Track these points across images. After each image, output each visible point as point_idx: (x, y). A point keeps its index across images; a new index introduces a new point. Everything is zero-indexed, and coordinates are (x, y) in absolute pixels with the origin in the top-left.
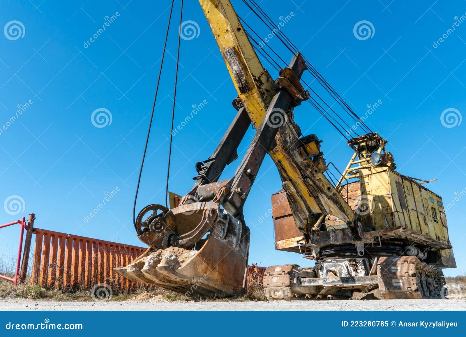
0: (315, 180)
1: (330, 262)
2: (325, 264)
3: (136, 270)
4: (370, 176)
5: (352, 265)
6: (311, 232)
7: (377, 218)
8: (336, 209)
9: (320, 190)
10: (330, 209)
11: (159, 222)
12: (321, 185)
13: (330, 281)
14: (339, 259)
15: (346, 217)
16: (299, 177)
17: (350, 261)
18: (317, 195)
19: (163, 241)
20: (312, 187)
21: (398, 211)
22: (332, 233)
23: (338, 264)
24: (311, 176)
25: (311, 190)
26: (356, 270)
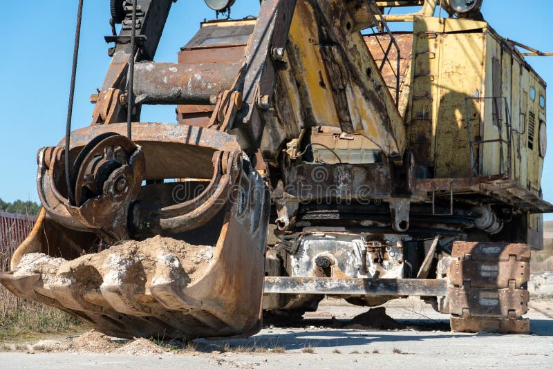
0: (346, 49)
1: (321, 239)
2: (307, 241)
3: (73, 283)
4: (439, 36)
5: (374, 248)
6: (286, 164)
7: (442, 144)
8: (376, 122)
9: (353, 77)
10: (361, 121)
11: (122, 178)
12: (356, 64)
13: (333, 286)
14: (345, 233)
15: (393, 144)
16: (313, 38)
17: (369, 239)
18: (341, 87)
19: (117, 218)
20: (337, 67)
21: (503, 140)
22: (344, 172)
23: (339, 245)
24: (340, 40)
25: (331, 73)
26: (379, 261)
